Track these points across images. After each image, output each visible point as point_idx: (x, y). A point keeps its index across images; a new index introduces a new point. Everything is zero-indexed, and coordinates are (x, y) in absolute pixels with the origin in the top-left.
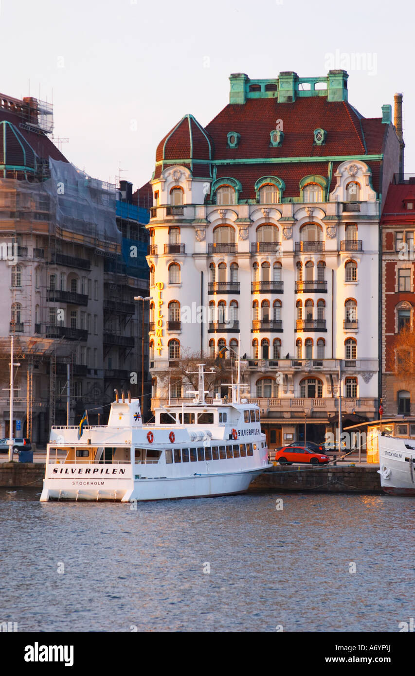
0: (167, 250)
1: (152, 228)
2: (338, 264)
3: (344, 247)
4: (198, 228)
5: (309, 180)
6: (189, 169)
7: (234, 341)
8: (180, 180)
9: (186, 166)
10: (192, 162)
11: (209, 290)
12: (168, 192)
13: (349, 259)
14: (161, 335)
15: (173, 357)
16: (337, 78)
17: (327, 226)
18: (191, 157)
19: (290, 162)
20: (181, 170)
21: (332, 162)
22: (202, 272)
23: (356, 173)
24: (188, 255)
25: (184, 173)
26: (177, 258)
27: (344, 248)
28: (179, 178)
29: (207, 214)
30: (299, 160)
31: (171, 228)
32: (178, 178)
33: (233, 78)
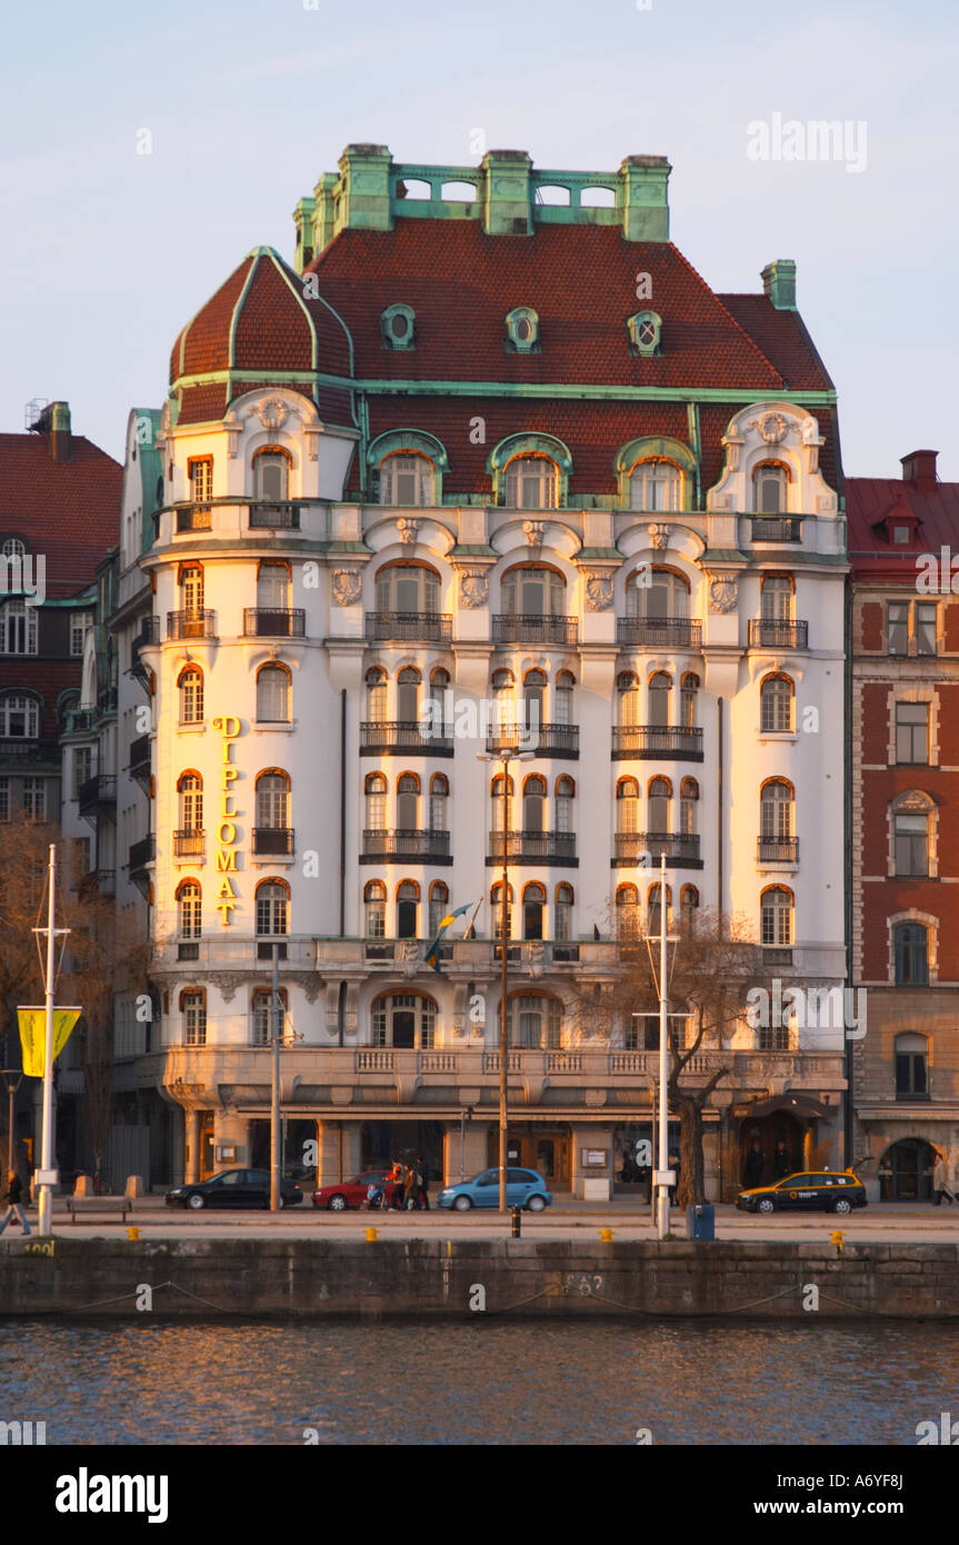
0: (252, 626)
1: (197, 560)
2: (741, 682)
3: (756, 637)
4: (340, 566)
5: (647, 450)
6: (310, 398)
7: (441, 890)
8: (283, 429)
9: (304, 390)
10: (318, 381)
11: (364, 744)
12: (246, 462)
13: (774, 669)
14: (232, 867)
15: (267, 931)
16: (649, 179)
17: (714, 579)
18: (314, 366)
19: (580, 397)
20: (288, 402)
21: (696, 403)
22: (344, 692)
23: (784, 436)
24: (312, 643)
25: (296, 411)
26: (286, 649)
27: (757, 639)
28: (284, 423)
29: (363, 529)
30: (606, 394)
31: (264, 563)
32: (279, 424)
33: (358, 155)
